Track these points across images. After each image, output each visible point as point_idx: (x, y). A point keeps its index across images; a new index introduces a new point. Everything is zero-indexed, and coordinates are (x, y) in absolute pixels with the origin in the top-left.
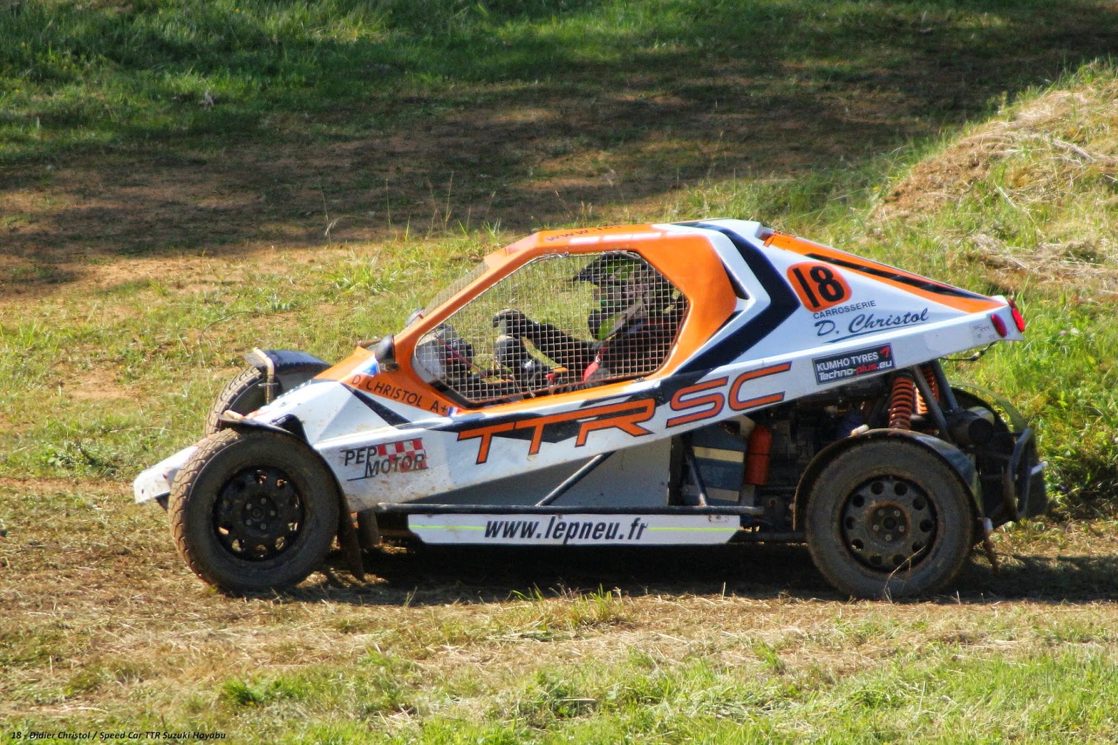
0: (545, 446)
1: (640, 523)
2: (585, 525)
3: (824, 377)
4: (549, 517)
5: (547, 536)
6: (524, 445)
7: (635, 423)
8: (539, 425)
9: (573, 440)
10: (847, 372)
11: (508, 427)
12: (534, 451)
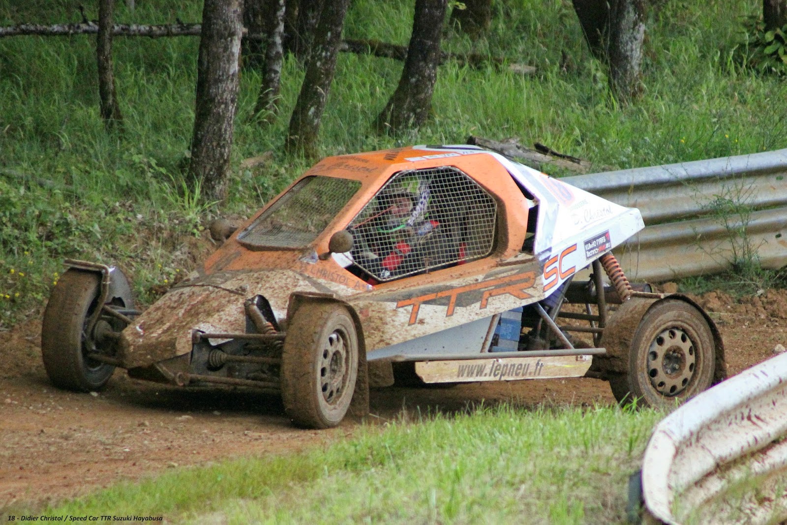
0: (459, 310)
1: (540, 363)
2: (511, 365)
3: (589, 254)
4: (492, 361)
5: (490, 375)
6: (441, 309)
7: (521, 290)
8: (454, 295)
9: (478, 304)
10: (593, 252)
11: (432, 296)
12: (450, 314)
